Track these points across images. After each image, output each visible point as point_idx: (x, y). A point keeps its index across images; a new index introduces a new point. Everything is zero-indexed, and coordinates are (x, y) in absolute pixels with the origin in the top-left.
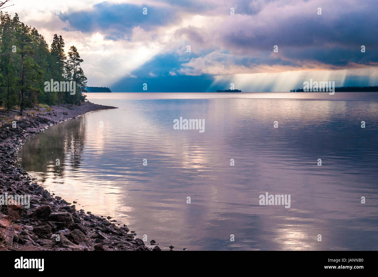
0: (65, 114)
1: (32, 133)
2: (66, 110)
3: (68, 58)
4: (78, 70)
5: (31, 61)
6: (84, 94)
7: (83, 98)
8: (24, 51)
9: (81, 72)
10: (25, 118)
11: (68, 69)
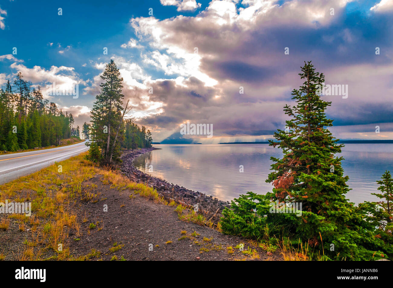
0: (146, 151)
1: (136, 156)
2: (146, 150)
3: (147, 133)
4: (150, 137)
5: (135, 134)
6: (152, 145)
7: (151, 146)
8: (134, 131)
9: (151, 138)
10: (133, 152)
11: (147, 137)
